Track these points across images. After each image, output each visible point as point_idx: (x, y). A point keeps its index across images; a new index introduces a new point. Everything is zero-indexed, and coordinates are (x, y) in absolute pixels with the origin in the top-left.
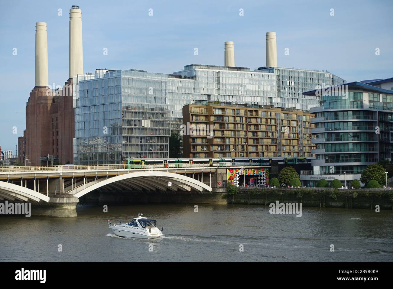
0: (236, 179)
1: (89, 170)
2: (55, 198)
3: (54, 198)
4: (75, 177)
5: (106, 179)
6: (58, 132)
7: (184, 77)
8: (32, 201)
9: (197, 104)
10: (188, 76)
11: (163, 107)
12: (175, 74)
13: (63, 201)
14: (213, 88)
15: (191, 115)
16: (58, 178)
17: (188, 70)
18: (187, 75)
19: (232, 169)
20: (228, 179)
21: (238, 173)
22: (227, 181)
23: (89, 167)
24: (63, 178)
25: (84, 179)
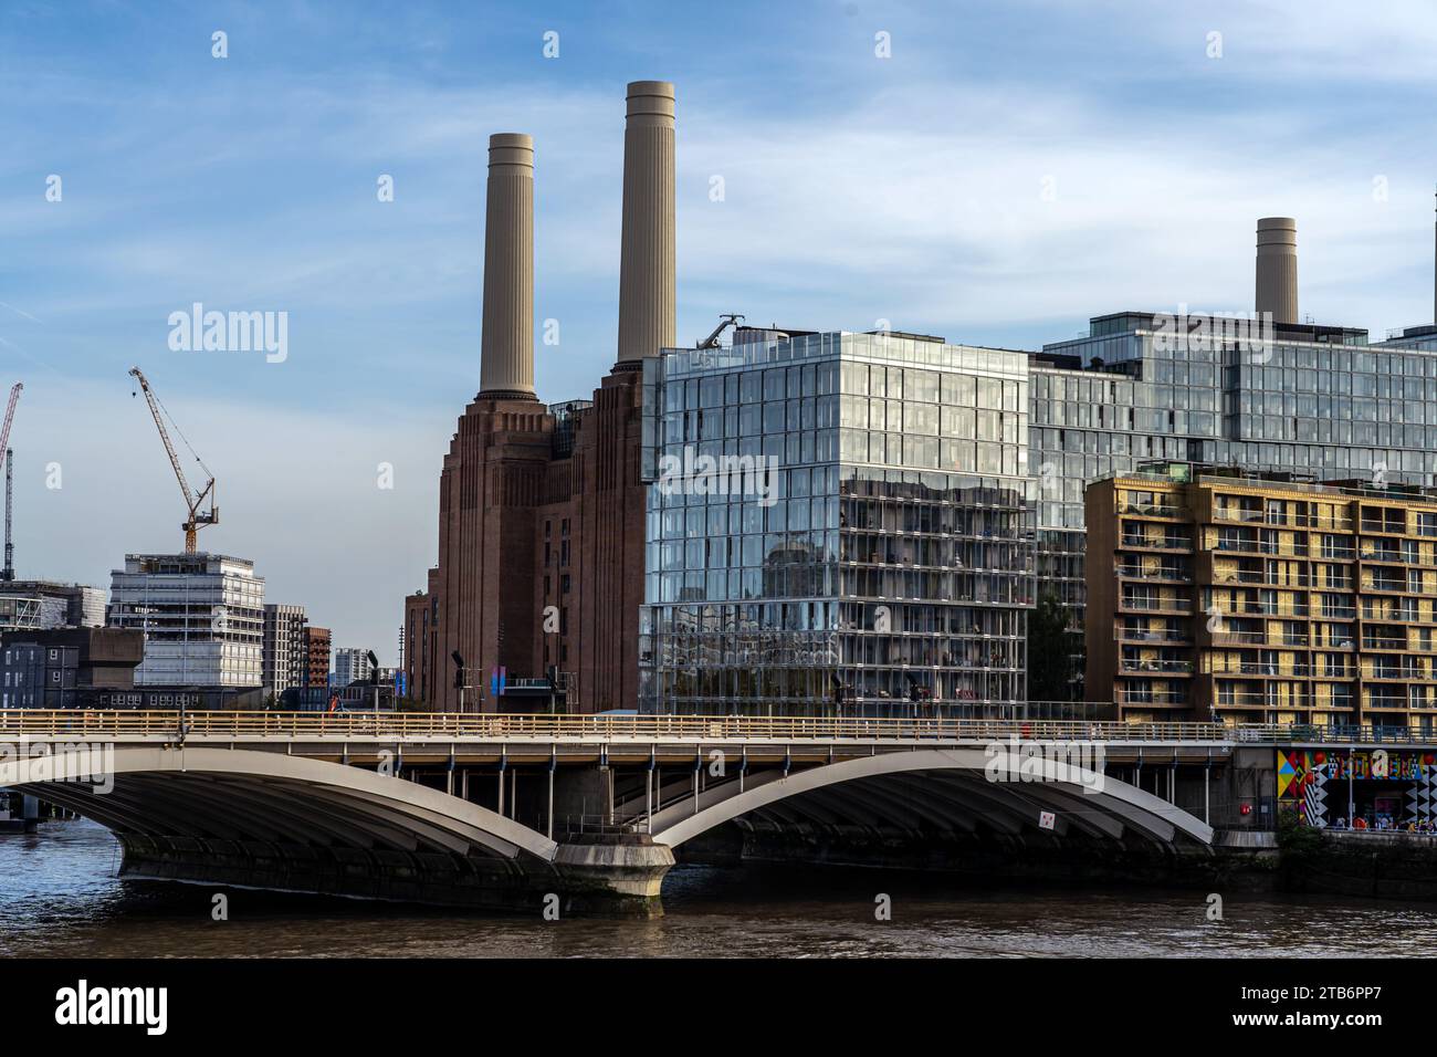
0: (1316, 794)
1: (714, 738)
2: (579, 847)
3: (574, 846)
4: (658, 765)
5: (782, 776)
6: (566, 577)
7: (1089, 364)
8: (487, 855)
9: (1146, 479)
10: (1107, 362)
11: (1004, 486)
12: (1053, 352)
13: (612, 859)
14: (1211, 409)
15: (1120, 521)
16: (595, 764)
17: (1108, 337)
18: (1102, 357)
19: (1301, 751)
20: (1280, 795)
21: (1325, 772)
22: (1276, 803)
23: (715, 727)
24: (611, 765)
25: (697, 772)
